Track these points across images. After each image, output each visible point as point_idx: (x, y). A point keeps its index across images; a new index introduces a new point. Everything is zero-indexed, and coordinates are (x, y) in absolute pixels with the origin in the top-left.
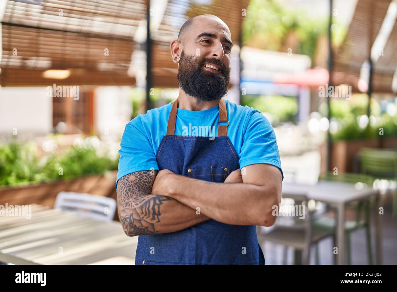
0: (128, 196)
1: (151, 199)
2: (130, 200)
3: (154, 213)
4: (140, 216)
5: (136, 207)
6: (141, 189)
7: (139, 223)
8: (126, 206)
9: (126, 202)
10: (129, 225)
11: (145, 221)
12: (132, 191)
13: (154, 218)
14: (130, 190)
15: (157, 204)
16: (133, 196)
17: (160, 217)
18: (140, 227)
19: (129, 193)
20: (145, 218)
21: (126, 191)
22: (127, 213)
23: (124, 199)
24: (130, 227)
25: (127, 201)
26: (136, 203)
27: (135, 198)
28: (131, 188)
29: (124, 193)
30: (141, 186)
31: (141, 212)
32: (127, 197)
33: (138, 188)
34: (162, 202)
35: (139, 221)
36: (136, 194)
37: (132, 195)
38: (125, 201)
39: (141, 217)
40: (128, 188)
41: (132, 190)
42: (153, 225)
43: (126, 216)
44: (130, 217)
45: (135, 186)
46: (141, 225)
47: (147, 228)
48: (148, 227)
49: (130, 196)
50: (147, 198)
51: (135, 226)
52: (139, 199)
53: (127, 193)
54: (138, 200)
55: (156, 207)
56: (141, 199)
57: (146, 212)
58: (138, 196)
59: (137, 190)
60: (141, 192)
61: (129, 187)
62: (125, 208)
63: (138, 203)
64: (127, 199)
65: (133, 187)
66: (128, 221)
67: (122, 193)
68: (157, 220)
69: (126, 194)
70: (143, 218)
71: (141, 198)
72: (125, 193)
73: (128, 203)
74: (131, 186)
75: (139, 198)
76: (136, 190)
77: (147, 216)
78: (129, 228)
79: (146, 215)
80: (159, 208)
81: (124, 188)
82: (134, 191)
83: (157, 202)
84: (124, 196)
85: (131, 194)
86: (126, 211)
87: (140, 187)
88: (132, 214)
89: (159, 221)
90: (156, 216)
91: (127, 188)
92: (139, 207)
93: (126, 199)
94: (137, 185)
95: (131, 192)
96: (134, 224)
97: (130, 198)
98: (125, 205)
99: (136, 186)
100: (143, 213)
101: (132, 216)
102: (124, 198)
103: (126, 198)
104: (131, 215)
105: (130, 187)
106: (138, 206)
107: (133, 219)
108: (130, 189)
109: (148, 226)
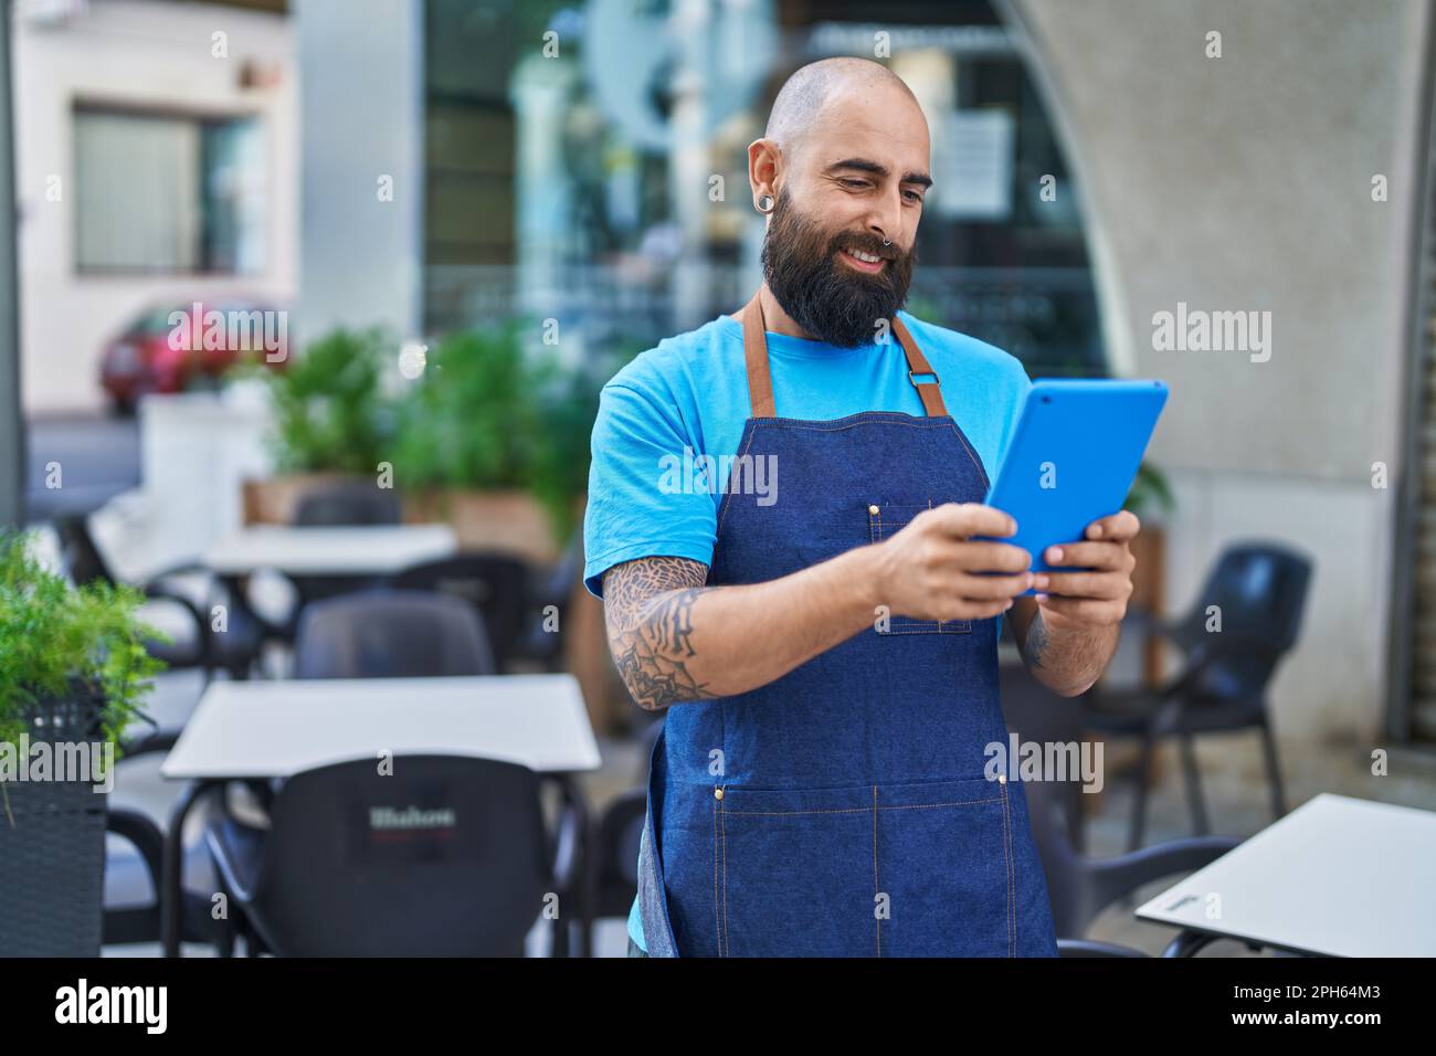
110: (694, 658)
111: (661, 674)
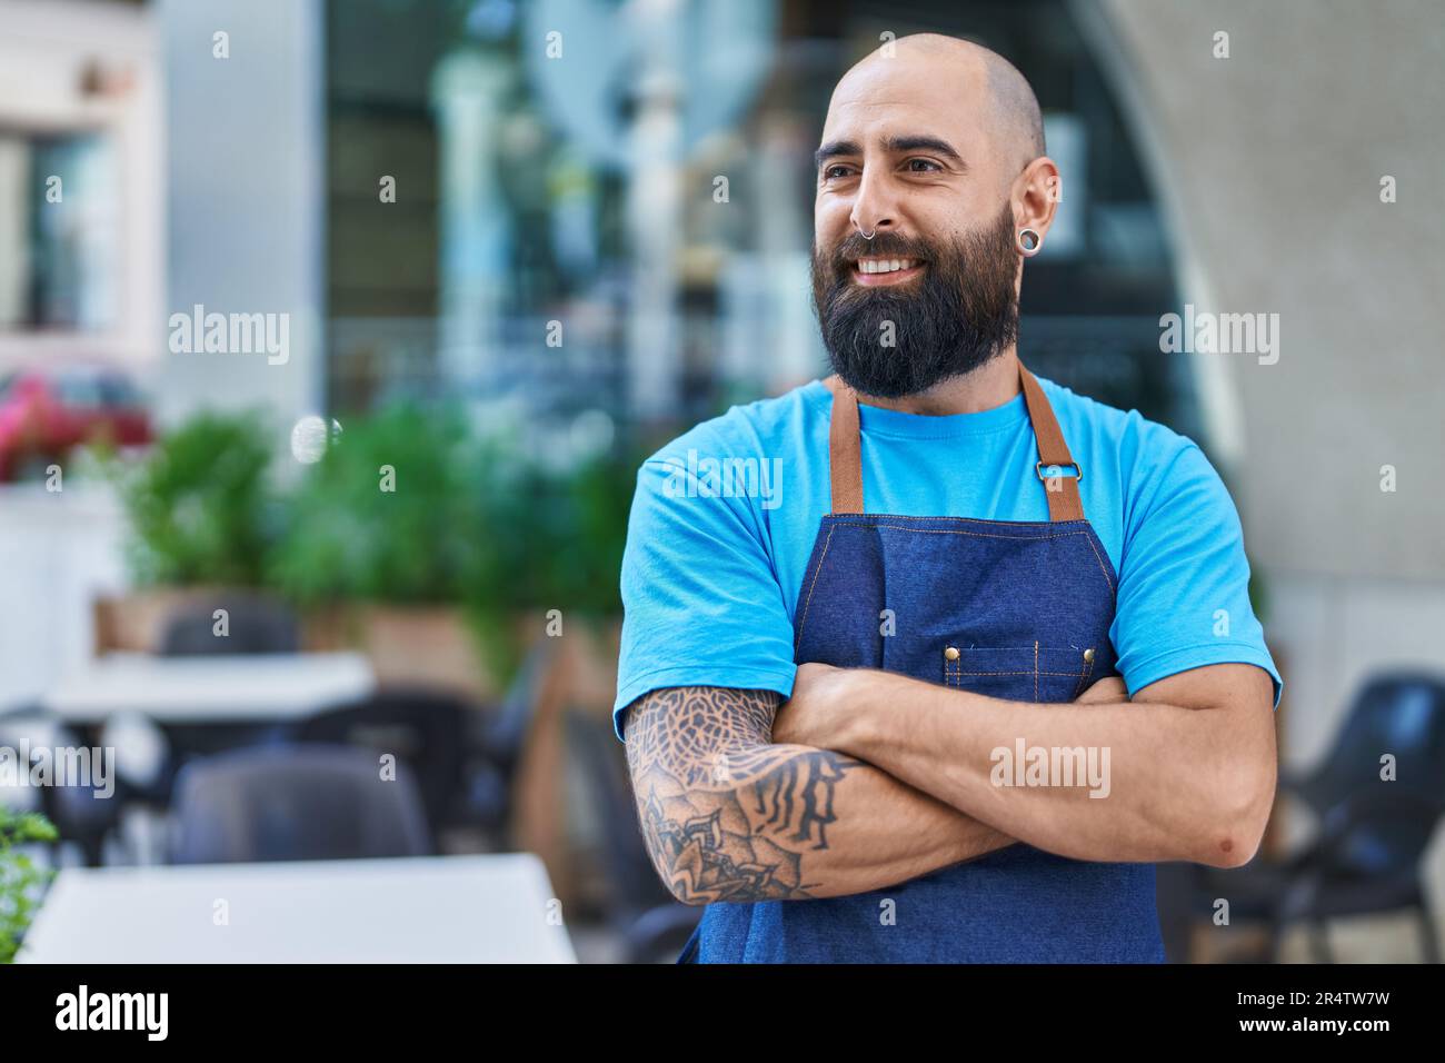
0: (697, 742)
1: (800, 756)
2: (705, 759)
3: (810, 814)
4: (748, 823)
5: (735, 784)
6: (743, 719)
7: (744, 851)
8: (689, 784)
9: (689, 766)
10: (702, 854)
11: (768, 840)
12: (711, 726)
13: (804, 834)
14: (703, 722)
15: (825, 779)
16: (719, 743)
17: (829, 828)
18: (743, 863)
19: (700, 733)
20: (768, 832)
21: (683, 724)
22: (695, 808)
23: (682, 756)
24: (704, 862)
25: (692, 762)
26: (735, 771)
27: (727, 754)
28: (705, 713)
29: (675, 733)
30: (740, 707)
31: (757, 806)
32: (693, 749)
33: (730, 714)
34: (844, 771)
35: (743, 843)
36: (731, 739)
37: (715, 742)
38: (683, 763)
39: (754, 826)
40: (691, 715)
41: (708, 721)
42: (796, 858)
43: (694, 818)
44: (711, 822)
45: (718, 708)
46: (748, 857)
47: (770, 869)
48: (776, 866)
49: (703, 742)
50: (782, 754)
51: (727, 858)
52: (747, 757)
53: (692, 732)
54: (746, 761)
55: (821, 790)
56: (757, 756)
57: (777, 807)
58: (740, 745)
59: (730, 721)
60: (746, 732)
61: (694, 708)
62: (688, 789)
63: (745, 770)
64: (691, 753)
65: (710, 710)
66: (698, 839)
67: (669, 730)
68: (816, 840)
69: (688, 737)
70: (760, 829)
71: (757, 752)
72: (682, 732)
73: (700, 770)
74: (701, 707)
75: (749, 752)
76: (726, 724)
77: (780, 822)
78: (699, 866)
79: (773, 820)
80: (831, 792)
81: (676, 712)
82: (717, 725)
83: (826, 770)
84: (677, 744)
85: (707, 739)
86: (693, 800)
87: (737, 713)
88: (719, 811)
89: (823, 845)
90: (814, 827)
91: (686, 712)
92: (750, 786)
93: (687, 756)
94: (726, 703)
95: (708, 729)
96: (723, 851)
97: (707, 753)
98: (685, 779)
99: (724, 708)
100: (762, 810)
101: (718, 819)
102: (681, 750)
103: (687, 750)
104: (712, 815)
105: (699, 710)
106: (745, 782)
107: (721, 832)
108: (699, 721)
109: (776, 862)
110: (824, 852)
111: (754, 862)
